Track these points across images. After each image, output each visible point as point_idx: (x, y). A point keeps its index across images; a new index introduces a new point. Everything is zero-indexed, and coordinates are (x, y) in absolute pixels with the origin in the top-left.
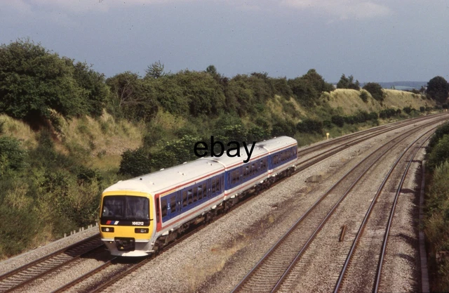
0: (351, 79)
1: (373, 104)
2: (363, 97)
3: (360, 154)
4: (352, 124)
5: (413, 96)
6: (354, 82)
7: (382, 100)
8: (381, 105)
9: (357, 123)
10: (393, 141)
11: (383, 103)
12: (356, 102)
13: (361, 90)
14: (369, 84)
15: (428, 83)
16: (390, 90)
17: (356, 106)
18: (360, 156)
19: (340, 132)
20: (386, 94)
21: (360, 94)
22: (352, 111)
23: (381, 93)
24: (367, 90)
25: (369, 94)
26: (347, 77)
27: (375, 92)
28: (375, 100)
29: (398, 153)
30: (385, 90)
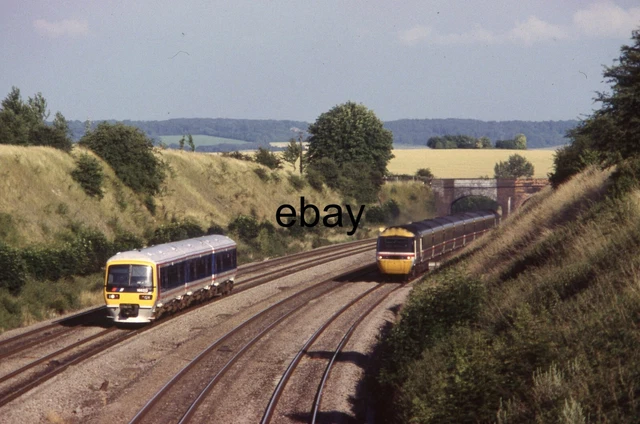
0: (40, 105)
1: (123, 206)
2: (87, 178)
3: (111, 399)
4: (55, 279)
5: (260, 174)
6: (49, 118)
7: (153, 188)
8: (151, 207)
9: (69, 277)
10: (221, 347)
11: (157, 202)
12: (60, 195)
13: (78, 151)
14: (104, 126)
15: (313, 129)
16: (178, 153)
17: (62, 210)
18: (116, 406)
19: (13, 310)
20: (164, 166)
21: (73, 166)
22: (45, 229)
23: (149, 164)
24: (98, 150)
25: (106, 169)
26: (24, 100)
27: (126, 161)
28: (127, 191)
29: (255, 395)
30: (160, 154)
